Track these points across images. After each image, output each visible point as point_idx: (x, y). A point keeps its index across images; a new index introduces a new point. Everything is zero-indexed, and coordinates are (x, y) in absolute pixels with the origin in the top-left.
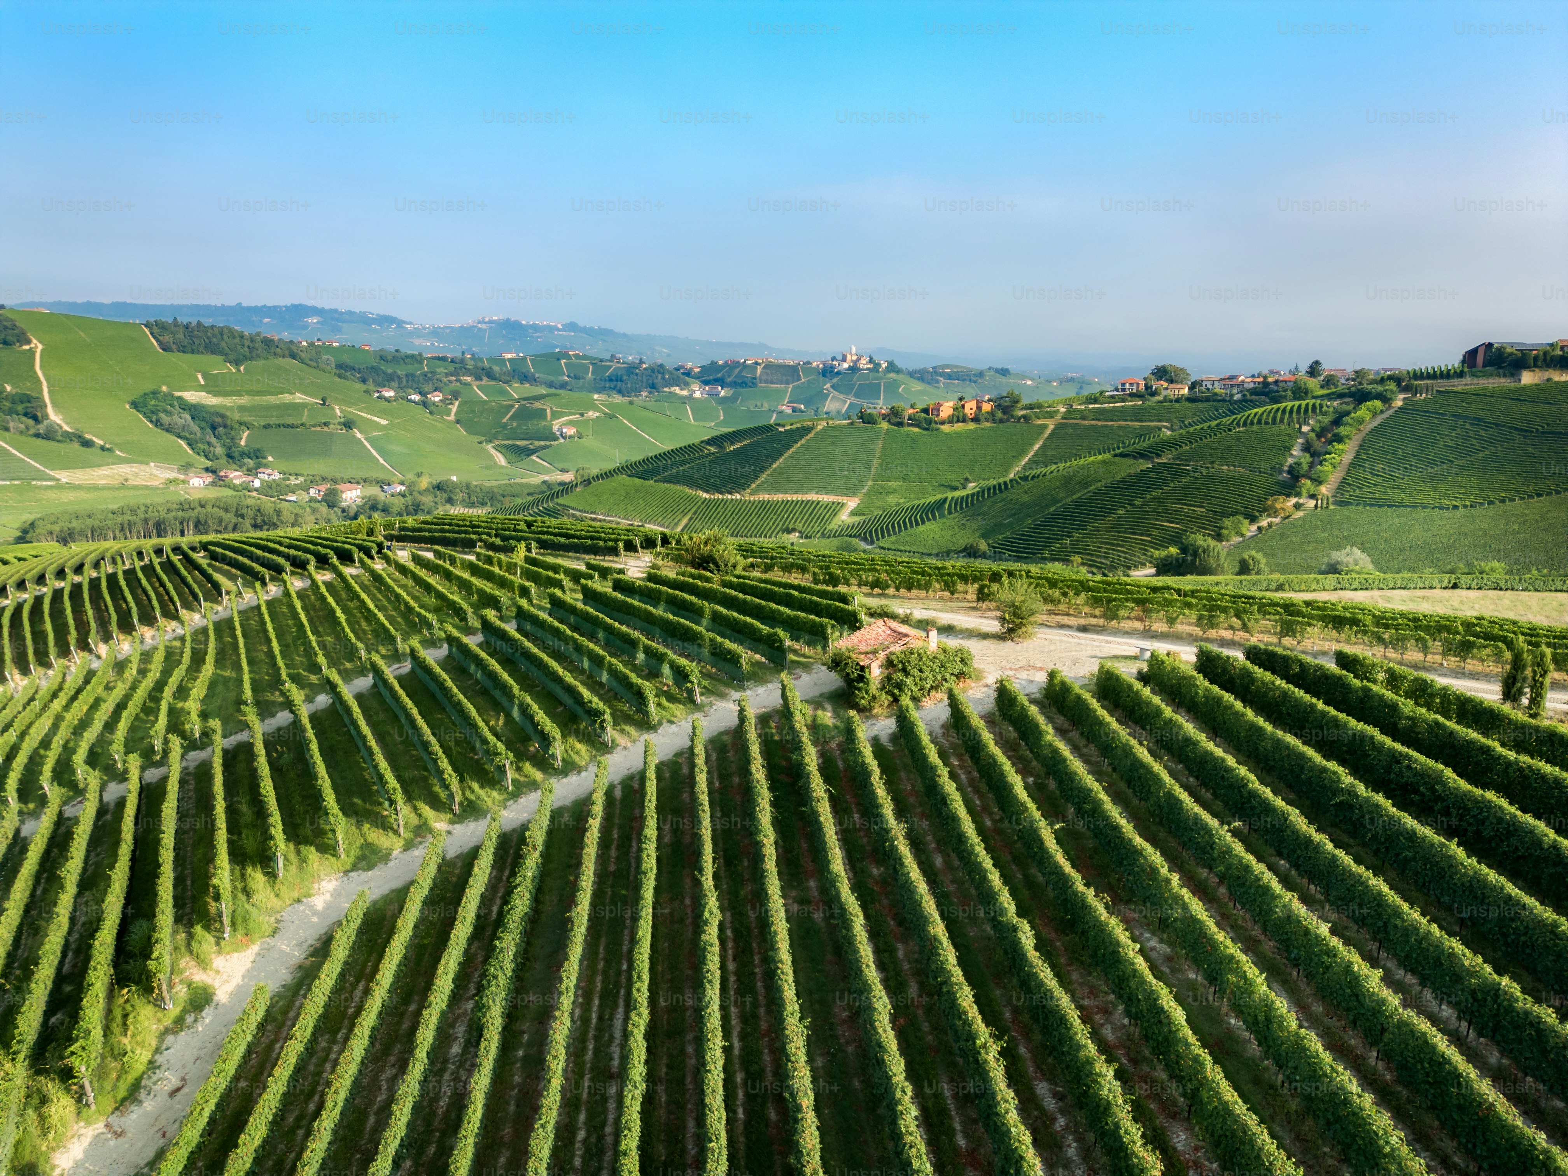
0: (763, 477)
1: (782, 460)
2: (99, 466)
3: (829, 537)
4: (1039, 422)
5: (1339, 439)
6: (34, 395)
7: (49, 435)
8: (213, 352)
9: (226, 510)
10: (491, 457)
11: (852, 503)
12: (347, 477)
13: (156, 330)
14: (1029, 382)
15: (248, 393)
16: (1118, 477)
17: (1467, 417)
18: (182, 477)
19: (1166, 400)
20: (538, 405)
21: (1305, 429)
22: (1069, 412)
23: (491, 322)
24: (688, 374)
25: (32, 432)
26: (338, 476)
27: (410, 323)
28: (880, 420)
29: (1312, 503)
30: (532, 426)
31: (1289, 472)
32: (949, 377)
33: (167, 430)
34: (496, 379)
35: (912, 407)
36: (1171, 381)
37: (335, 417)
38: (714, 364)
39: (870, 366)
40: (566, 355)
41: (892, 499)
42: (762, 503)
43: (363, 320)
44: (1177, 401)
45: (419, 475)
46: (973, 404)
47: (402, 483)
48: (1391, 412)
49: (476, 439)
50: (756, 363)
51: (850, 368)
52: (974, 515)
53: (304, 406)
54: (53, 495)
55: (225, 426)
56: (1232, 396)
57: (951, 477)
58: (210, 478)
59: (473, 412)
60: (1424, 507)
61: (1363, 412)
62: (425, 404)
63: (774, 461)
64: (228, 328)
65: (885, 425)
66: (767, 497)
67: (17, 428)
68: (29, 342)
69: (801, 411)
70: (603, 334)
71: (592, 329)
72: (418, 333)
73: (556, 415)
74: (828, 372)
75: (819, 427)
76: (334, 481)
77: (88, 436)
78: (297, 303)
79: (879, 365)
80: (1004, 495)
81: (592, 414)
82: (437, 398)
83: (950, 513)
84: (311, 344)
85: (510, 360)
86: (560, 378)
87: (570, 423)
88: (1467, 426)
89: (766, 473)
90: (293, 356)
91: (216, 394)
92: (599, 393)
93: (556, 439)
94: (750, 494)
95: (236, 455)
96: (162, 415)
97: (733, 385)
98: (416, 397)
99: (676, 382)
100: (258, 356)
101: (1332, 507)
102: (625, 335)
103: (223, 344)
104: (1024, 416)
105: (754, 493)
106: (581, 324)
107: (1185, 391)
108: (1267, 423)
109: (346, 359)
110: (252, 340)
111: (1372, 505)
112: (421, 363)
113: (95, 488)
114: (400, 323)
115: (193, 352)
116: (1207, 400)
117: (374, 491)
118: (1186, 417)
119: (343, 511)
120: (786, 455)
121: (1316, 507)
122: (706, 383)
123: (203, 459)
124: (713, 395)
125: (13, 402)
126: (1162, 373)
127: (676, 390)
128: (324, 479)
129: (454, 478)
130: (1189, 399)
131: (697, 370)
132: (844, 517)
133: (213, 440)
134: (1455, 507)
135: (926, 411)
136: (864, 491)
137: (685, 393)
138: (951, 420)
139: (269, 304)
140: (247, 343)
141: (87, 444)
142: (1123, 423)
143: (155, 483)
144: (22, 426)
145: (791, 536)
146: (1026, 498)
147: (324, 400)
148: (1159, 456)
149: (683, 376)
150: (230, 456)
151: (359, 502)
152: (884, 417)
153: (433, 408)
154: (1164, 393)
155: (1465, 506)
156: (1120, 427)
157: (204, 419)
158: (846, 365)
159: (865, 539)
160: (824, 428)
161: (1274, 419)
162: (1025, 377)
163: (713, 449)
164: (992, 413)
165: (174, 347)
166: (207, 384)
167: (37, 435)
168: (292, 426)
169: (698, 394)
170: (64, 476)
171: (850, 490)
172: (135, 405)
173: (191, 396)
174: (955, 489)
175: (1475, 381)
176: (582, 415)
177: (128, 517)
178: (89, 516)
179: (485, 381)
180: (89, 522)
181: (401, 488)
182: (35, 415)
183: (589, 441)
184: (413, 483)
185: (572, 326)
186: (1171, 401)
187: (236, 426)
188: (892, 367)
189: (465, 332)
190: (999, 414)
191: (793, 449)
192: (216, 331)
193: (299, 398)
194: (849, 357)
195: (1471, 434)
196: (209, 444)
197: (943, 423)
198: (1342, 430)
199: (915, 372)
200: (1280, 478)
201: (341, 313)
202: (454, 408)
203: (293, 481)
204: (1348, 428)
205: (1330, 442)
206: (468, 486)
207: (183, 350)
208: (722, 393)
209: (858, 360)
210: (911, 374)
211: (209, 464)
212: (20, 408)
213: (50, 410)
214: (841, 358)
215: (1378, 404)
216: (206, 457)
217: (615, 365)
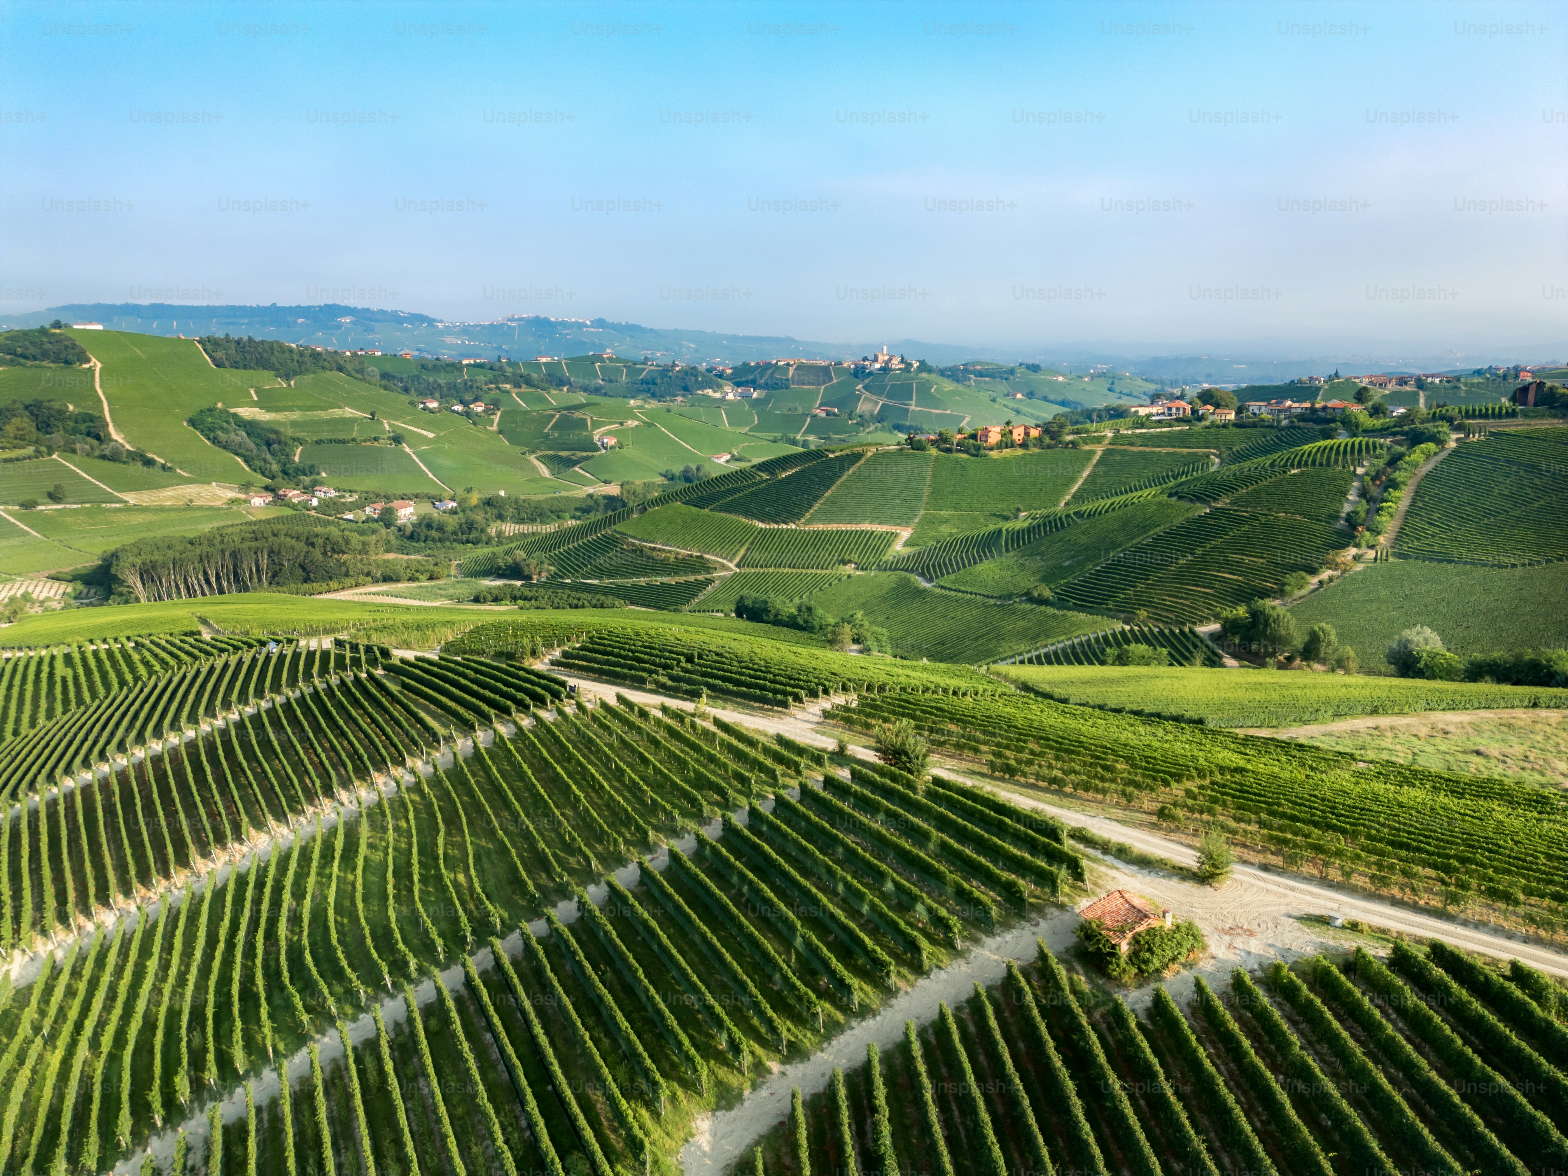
0: (817, 506)
1: (834, 488)
2: (164, 487)
3: (885, 570)
4: (1087, 448)
5: (1394, 485)
6: (96, 414)
7: (114, 457)
8: (265, 368)
9: (298, 539)
10: (534, 469)
11: (905, 533)
12: (399, 492)
13: (209, 346)
14: (1061, 379)
15: (300, 408)
16: (1176, 522)
17: (1520, 464)
18: (243, 496)
19: (1213, 425)
20: (578, 415)
21: (1360, 471)
22: (1116, 437)
23: (520, 319)
24: (720, 375)
25: (97, 453)
26: (390, 493)
27: (441, 321)
28: (929, 446)
29: (1371, 554)
30: (573, 436)
31: (1347, 520)
32: (980, 374)
33: (225, 448)
34: (534, 386)
35: (960, 432)
36: (1217, 406)
37: (384, 431)
38: (746, 365)
39: (902, 366)
40: (600, 358)
41: (945, 529)
42: (817, 533)
43: (395, 318)
44: (1224, 426)
45: (469, 490)
46: (1021, 430)
47: (453, 499)
48: (1444, 455)
49: (519, 449)
50: (788, 365)
51: (881, 369)
52: (1031, 555)
53: (353, 420)
54: (123, 517)
55: (280, 443)
56: (1279, 422)
57: (1001, 507)
58: (270, 498)
59: (515, 422)
60: (1483, 565)
61: (1417, 455)
62: (468, 414)
63: (827, 488)
64: (277, 342)
65: (933, 451)
66: (821, 527)
67: (83, 450)
68: (88, 361)
69: (834, 414)
70: (631, 330)
71: (620, 325)
72: (448, 331)
73: (596, 425)
74: (859, 372)
75: (869, 454)
76: (388, 498)
77: (150, 455)
78: (330, 302)
79: (911, 365)
80: (1061, 534)
81: (631, 423)
82: (479, 408)
83: (1007, 550)
84: (354, 354)
85: (545, 364)
86: (594, 382)
87: (609, 433)
88: (1521, 472)
89: (820, 501)
90: (340, 369)
91: (269, 409)
92: (633, 397)
93: (598, 450)
94: (805, 524)
95: (291, 471)
96: (219, 433)
97: (765, 387)
98: (459, 408)
99: (709, 384)
100: (307, 370)
101: (1391, 559)
102: (652, 331)
103: (274, 359)
104: (1072, 442)
105: (809, 522)
106: (609, 320)
107: (1232, 416)
108: (1321, 465)
109: (389, 368)
110: (301, 354)
111: (1431, 560)
112: (461, 371)
113: (161, 509)
114: (431, 322)
115: (245, 368)
116: (1254, 425)
117: (426, 508)
118: (1233, 444)
119: (400, 530)
120: (838, 483)
121: (1376, 559)
122: (738, 384)
123: (260, 476)
124: (746, 397)
125: (76, 422)
126: (1207, 397)
127: (710, 392)
128: (377, 496)
129: (502, 493)
130: (1236, 425)
131: (729, 372)
132: (898, 548)
133: (269, 457)
134: (1514, 566)
135: (974, 436)
136: (917, 520)
137: (718, 395)
138: (1000, 446)
139: (303, 304)
140: (296, 357)
141: (149, 463)
142: (1171, 450)
143: (218, 504)
144: (87, 447)
145: (847, 567)
146: (1084, 539)
147: (373, 414)
148: (1215, 500)
149: (715, 377)
150: (285, 472)
151: (414, 519)
152: (934, 443)
153: (476, 419)
154: (1211, 418)
155: (1523, 565)
156: (1168, 454)
157: (259, 436)
158: (877, 366)
159: (922, 575)
160: (874, 455)
161: (1329, 459)
162: (1056, 373)
163: (765, 476)
164: (1040, 439)
165: (227, 364)
166: (260, 400)
167: (103, 457)
168: (344, 442)
169: (730, 397)
170: (131, 498)
171: (903, 521)
172: (192, 422)
173: (246, 412)
174: (1006, 518)
175: (1527, 421)
176: (622, 424)
177: (206, 549)
178: (169, 547)
179: (524, 389)
180: (170, 554)
181: (452, 505)
182: (97, 434)
183: (630, 451)
184: (465, 500)
185: (600, 323)
186: (1218, 427)
187: (290, 442)
188: (924, 367)
189: (495, 330)
190: (1047, 440)
191: (845, 477)
192: (267, 346)
193: (349, 412)
194: (880, 358)
195: (1525, 482)
196: (265, 460)
197: (991, 449)
198: (1399, 476)
199: (946, 369)
200: (1338, 526)
201: (373, 312)
202: (497, 419)
203: (349, 499)
204: (1403, 473)
205: (1386, 489)
206: (516, 501)
207: (235, 365)
208: (755, 395)
209: (890, 360)
210: (942, 373)
211: (268, 481)
212: (83, 427)
213: (111, 429)
214: (871, 357)
215: (1432, 446)
216: (263, 474)
217: (648, 368)
